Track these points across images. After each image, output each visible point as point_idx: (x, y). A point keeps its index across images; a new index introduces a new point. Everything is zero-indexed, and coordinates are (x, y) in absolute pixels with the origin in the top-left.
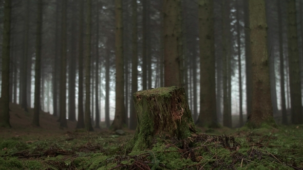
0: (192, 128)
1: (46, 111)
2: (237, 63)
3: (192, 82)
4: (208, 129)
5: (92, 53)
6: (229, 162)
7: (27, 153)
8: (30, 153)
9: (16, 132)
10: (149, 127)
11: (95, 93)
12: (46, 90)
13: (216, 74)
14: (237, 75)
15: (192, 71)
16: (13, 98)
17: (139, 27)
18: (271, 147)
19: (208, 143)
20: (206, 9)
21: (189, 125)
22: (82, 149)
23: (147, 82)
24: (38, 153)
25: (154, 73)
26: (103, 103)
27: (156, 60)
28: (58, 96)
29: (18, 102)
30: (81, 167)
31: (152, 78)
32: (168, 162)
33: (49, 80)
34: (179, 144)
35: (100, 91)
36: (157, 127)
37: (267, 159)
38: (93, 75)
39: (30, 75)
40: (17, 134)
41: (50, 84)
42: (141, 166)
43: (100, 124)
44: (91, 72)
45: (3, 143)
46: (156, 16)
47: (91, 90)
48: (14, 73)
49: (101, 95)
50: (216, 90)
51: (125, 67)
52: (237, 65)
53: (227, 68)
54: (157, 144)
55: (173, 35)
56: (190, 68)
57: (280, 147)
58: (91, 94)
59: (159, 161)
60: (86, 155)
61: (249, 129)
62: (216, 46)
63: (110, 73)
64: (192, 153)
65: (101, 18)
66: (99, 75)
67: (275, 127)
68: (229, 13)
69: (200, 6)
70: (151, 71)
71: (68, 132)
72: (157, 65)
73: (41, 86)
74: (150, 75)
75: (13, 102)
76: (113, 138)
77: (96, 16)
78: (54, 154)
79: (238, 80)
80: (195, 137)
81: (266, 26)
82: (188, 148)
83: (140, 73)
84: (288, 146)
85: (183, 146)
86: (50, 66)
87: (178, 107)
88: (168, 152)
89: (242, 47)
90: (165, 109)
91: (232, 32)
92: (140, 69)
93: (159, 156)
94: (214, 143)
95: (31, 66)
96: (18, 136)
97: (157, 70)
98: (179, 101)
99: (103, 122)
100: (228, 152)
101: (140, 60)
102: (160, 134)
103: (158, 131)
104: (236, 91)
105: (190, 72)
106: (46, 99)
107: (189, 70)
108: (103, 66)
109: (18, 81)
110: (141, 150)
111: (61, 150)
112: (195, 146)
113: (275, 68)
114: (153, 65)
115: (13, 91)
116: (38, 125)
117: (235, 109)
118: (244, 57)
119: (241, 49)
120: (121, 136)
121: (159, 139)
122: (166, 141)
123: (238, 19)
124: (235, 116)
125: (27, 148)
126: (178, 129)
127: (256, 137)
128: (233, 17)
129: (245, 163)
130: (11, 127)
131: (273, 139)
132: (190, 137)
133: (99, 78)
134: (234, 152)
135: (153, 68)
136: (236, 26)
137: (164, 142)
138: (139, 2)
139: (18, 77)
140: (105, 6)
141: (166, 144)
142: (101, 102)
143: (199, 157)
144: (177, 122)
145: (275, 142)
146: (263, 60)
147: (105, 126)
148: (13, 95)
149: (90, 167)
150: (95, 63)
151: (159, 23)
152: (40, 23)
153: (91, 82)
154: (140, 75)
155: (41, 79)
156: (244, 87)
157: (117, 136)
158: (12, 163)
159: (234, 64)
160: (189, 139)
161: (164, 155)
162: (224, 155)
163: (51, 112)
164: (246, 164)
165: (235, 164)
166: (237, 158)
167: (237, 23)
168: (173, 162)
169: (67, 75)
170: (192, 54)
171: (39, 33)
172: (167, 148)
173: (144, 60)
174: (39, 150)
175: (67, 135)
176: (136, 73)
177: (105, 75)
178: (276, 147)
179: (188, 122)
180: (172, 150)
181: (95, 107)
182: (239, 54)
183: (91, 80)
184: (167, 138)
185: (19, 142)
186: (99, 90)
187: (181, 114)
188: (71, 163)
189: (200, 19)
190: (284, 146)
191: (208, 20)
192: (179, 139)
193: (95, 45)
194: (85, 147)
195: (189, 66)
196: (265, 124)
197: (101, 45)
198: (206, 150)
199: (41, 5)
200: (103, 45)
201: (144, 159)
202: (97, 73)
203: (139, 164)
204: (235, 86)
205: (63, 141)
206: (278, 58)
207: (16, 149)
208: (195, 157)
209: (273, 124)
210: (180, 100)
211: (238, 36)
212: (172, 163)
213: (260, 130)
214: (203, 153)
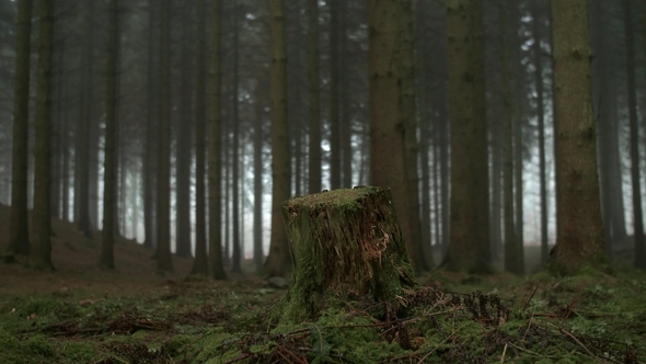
0: (406, 276)
1: (129, 236)
2: (536, 133)
3: (439, 173)
4: (467, 276)
5: (224, 113)
6: (478, 350)
7: (74, 325)
8: (80, 325)
9: (63, 282)
10: (313, 274)
11: (231, 198)
12: (129, 193)
13: (491, 156)
14: (536, 159)
15: (438, 150)
16: (61, 210)
17: (324, 57)
18: (592, 317)
19: (437, 308)
20: (464, 17)
21: (399, 270)
22: (190, 318)
23: (342, 175)
24: (97, 326)
25: (357, 156)
26: (248, 219)
27: (360, 129)
28: (154, 206)
29: (71, 217)
30: (182, 357)
31: (353, 166)
32: (350, 348)
33: (136, 170)
34: (377, 310)
35: (243, 194)
36: (330, 273)
37: (559, 345)
38: (227, 159)
39: (96, 161)
40: (65, 285)
41: (139, 180)
42: (291, 358)
43: (242, 263)
44: (223, 153)
45: (28, 304)
46: (359, 33)
47: (224, 192)
48: (62, 156)
49: (245, 202)
50: (491, 190)
51: (294, 143)
52: (535, 137)
53: (514, 145)
54: (329, 310)
55: (390, 75)
56: (435, 145)
57: (612, 317)
58: (223, 201)
59: (329, 347)
60: (195, 330)
61: (553, 278)
62: (489, 95)
63: (264, 156)
64: (403, 330)
65: (243, 39)
66: (240, 159)
67: (610, 273)
68: (518, 24)
69: (449, 9)
70: (349, 151)
71: (170, 282)
72: (363, 139)
73: (120, 184)
74: (349, 159)
75: (61, 217)
76: (261, 295)
77: (232, 35)
78: (128, 328)
79: (537, 170)
80: (411, 296)
81: (590, 53)
82: (394, 319)
83: (328, 155)
84: (630, 315)
85: (385, 315)
86: (138, 141)
87: (377, 230)
88: (352, 328)
89: (548, 98)
90: (348, 234)
91: (525, 67)
92: (326, 147)
93: (332, 337)
94: (451, 310)
95: (97, 141)
96: (66, 289)
97: (362, 148)
98: (379, 219)
99: (249, 260)
100: (480, 329)
101: (326, 127)
102: (337, 288)
103: (334, 283)
104: (534, 194)
105: (435, 153)
106: (130, 211)
107: (431, 147)
108: (249, 141)
109: (72, 173)
110: (297, 323)
111: (144, 321)
112: (411, 315)
113: (620, 143)
114: (354, 138)
115: (61, 194)
116: (112, 266)
117: (531, 233)
118: (551, 120)
119: (545, 102)
120: (280, 292)
121: (332, 299)
122: (348, 304)
123: (537, 37)
124: (532, 248)
125: (77, 315)
126: (376, 277)
127: (566, 294)
128: (527, 34)
129: (511, 352)
130: (53, 269)
131: (602, 299)
132: (400, 295)
133: (240, 166)
134: (492, 328)
135: (354, 144)
136: (532, 53)
137: (343, 305)
138: (323, 4)
139: (71, 164)
140: (252, 12)
141: (348, 310)
142: (246, 217)
143: (417, 339)
144: (374, 263)
145: (603, 306)
146: (582, 127)
147: (253, 269)
148: (61, 203)
149: (198, 358)
150: (231, 135)
151: (364, 47)
152: (114, 50)
153: (224, 174)
154: (326, 159)
155: (120, 169)
156: (552, 185)
157: (271, 290)
158: (33, 346)
159: (528, 135)
160: (397, 300)
161: (342, 334)
162: (469, 335)
163: (141, 238)
164: (513, 355)
165: (490, 354)
166: (494, 343)
167: (536, 47)
168: (361, 349)
169: (173, 160)
170: (437, 114)
171: (113, 73)
172: (349, 319)
173: (334, 128)
174: (98, 319)
175: (167, 287)
176: (317, 156)
177: (252, 160)
178: (604, 317)
179: (399, 264)
180: (360, 324)
181: (231, 227)
182: (540, 113)
183: (224, 171)
184: (351, 297)
185: (62, 303)
186: (240, 192)
187: (381, 246)
188: (162, 348)
189: (451, 39)
190: (620, 315)
191: (467, 40)
192: (376, 300)
193: (231, 98)
194: (196, 314)
195: (431, 141)
196: (587, 267)
197: (245, 96)
198: (433, 323)
199: (117, 12)
200: (248, 96)
201: (298, 342)
202: (236, 156)
203: (286, 353)
204: (531, 182)
205: (156, 300)
206: (627, 121)
207: (55, 318)
208: (408, 339)
209: (605, 266)
210: (380, 217)
211: (538, 73)
212: (359, 351)
213: (574, 281)
214: (425, 331)
